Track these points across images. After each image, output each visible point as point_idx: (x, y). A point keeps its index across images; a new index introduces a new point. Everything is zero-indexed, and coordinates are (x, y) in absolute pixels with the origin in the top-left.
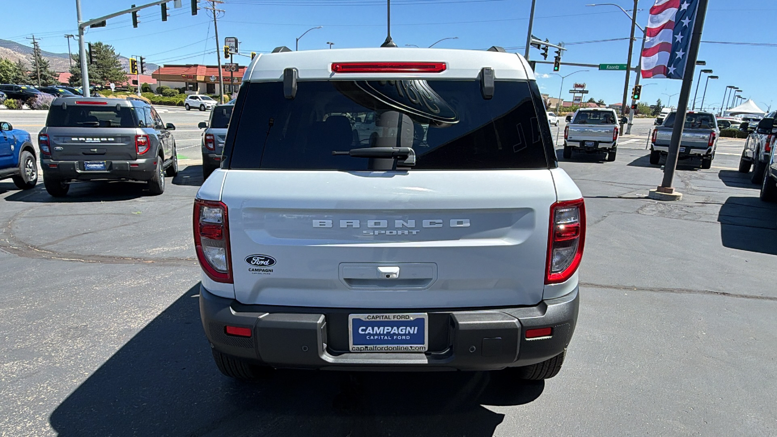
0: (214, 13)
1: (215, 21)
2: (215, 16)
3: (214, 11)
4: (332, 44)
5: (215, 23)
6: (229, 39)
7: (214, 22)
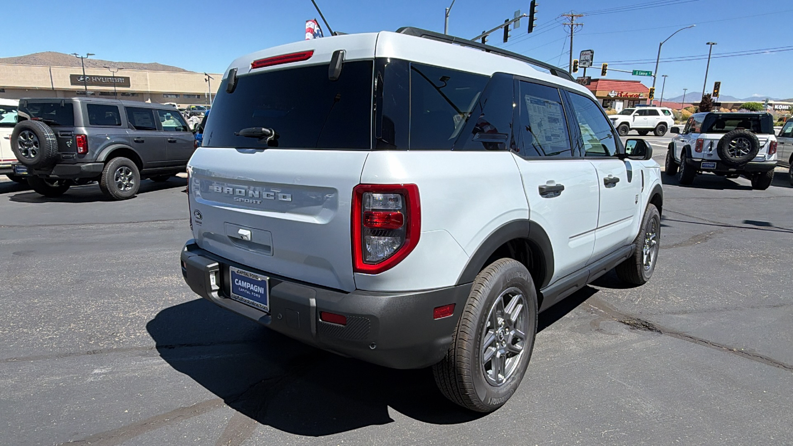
0: (572, 28)
1: (572, 35)
2: (572, 31)
3: (572, 25)
4: (714, 44)
5: (572, 38)
6: (584, 52)
7: (570, 37)
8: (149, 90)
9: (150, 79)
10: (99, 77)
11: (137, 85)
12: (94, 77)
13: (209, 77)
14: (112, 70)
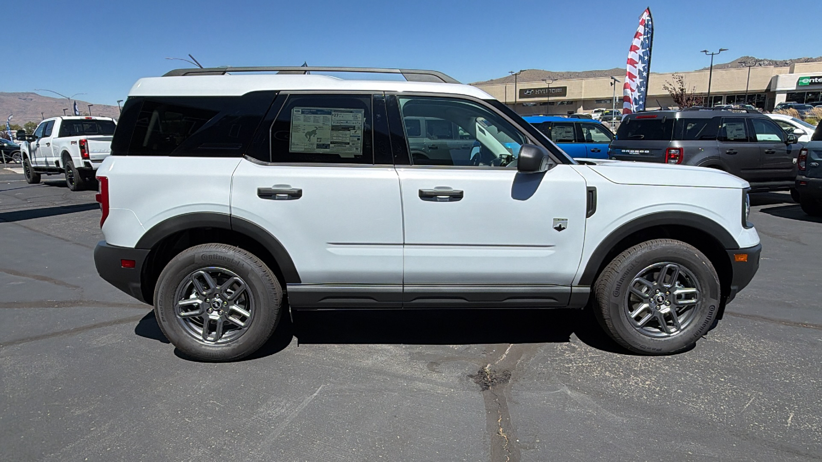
8: (583, 98)
9: (585, 87)
10: (541, 89)
11: (573, 93)
12: (537, 89)
13: (615, 80)
14: (548, 82)
